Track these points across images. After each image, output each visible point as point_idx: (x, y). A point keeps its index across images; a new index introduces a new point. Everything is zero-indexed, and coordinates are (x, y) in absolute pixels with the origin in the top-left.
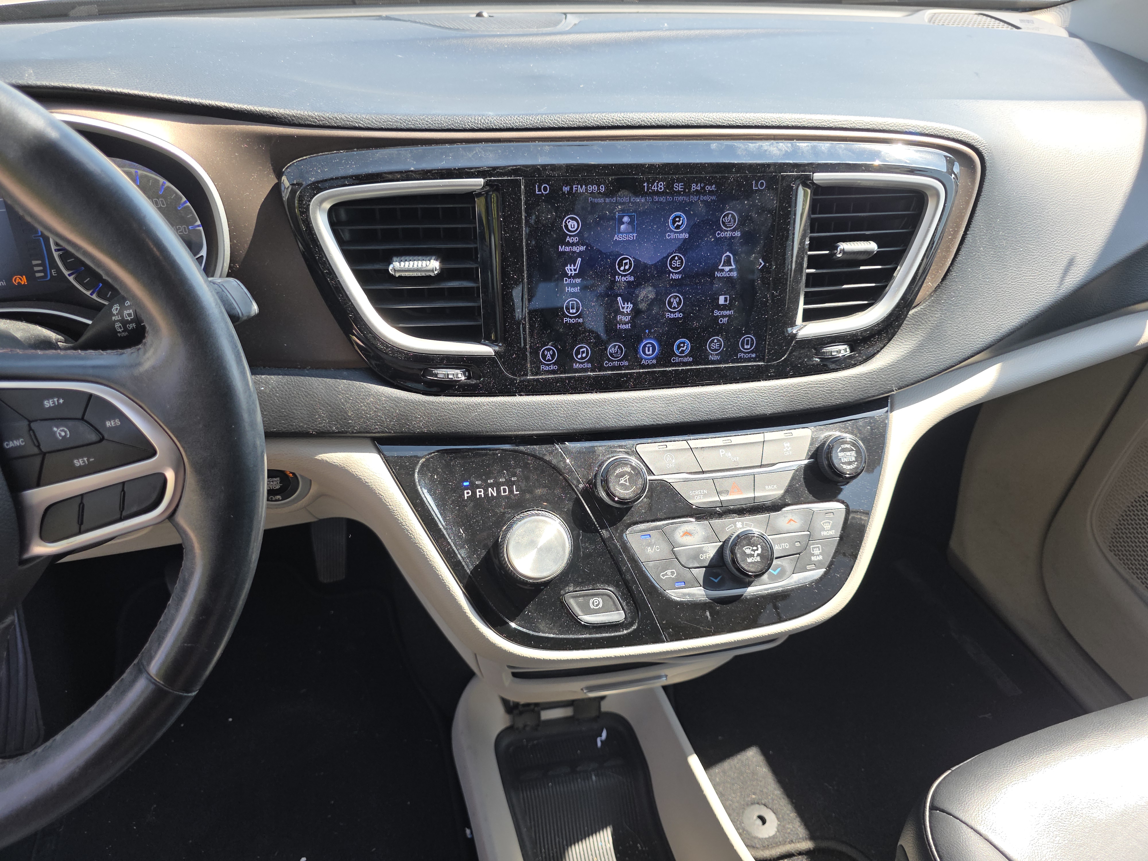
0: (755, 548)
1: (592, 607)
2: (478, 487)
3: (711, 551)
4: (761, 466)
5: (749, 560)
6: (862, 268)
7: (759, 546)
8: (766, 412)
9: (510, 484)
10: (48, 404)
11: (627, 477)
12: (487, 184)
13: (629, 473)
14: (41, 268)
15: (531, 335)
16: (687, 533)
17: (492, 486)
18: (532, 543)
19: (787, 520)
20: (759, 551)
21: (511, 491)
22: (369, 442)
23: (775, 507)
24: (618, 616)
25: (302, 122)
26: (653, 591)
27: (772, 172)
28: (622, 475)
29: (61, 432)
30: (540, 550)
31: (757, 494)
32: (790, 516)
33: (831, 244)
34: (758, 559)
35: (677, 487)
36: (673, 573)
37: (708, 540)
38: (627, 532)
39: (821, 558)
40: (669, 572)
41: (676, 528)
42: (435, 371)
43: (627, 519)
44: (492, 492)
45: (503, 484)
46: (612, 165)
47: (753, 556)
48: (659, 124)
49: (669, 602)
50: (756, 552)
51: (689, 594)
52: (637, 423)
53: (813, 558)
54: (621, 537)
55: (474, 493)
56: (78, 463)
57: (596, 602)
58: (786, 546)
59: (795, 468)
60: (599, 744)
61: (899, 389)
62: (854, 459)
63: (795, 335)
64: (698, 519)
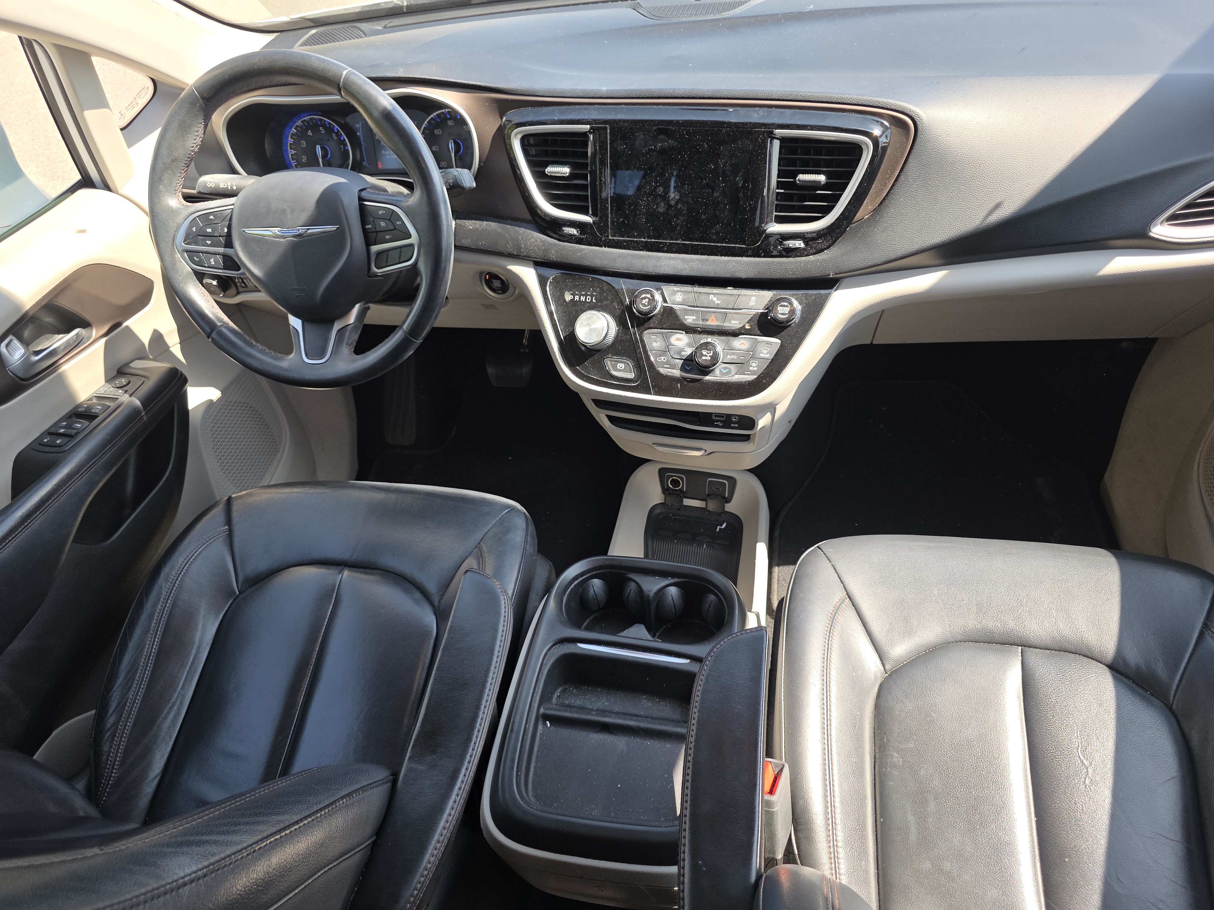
0: (709, 352)
1: (618, 368)
2: (577, 295)
3: (688, 351)
4: (733, 309)
5: (704, 358)
6: (818, 192)
7: (712, 352)
8: (742, 277)
9: (592, 296)
10: (380, 212)
11: (647, 300)
12: (591, 128)
13: (649, 298)
15: (611, 214)
16: (678, 339)
17: (583, 295)
18: (589, 325)
19: (740, 342)
20: (711, 354)
21: (592, 300)
22: (532, 263)
23: (735, 334)
24: (631, 375)
26: (651, 366)
27: (748, 128)
28: (645, 298)
29: (383, 224)
30: (591, 329)
31: (724, 325)
32: (742, 341)
33: (794, 175)
34: (709, 358)
35: (679, 313)
36: (664, 359)
37: (689, 345)
38: (645, 332)
39: (756, 369)
40: (662, 358)
41: (672, 336)
42: (564, 228)
43: (646, 325)
44: (583, 299)
45: (589, 295)
46: (656, 120)
47: (707, 356)
48: (693, 96)
49: (658, 373)
50: (709, 354)
51: (671, 372)
52: (665, 273)
53: (751, 368)
54: (641, 335)
55: (574, 298)
56: (387, 237)
57: (621, 366)
58: (735, 357)
59: (754, 313)
62: (787, 312)
63: (765, 230)
64: (686, 333)
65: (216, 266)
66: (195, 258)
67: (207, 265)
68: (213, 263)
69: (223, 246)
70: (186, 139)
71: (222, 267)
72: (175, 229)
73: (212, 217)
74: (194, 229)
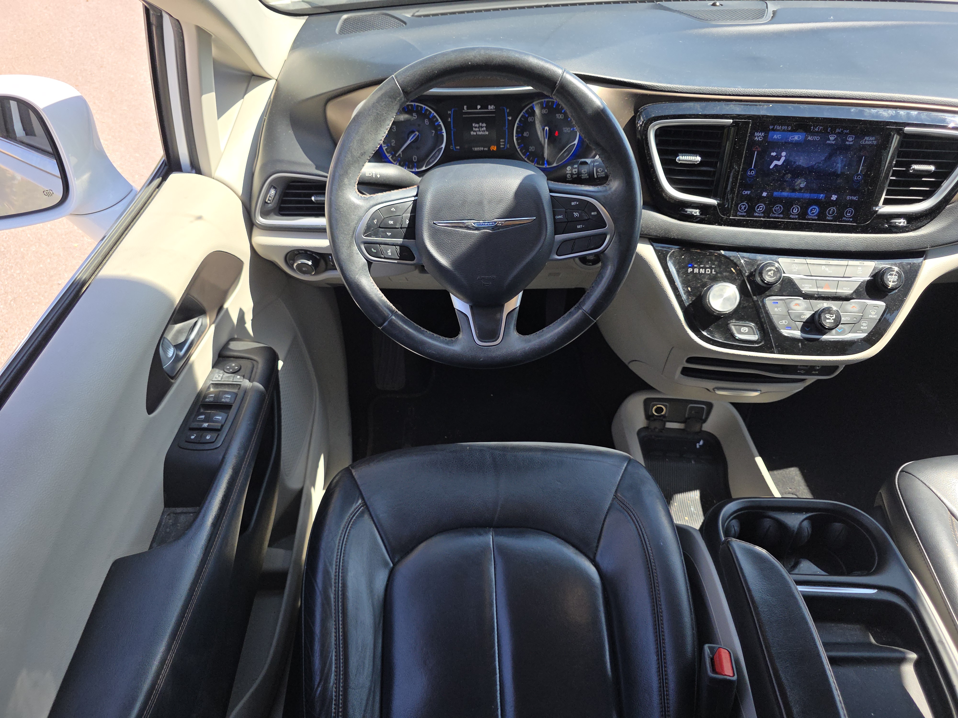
0: (832, 316)
1: (742, 331)
2: (696, 267)
3: (807, 315)
4: (843, 277)
5: (827, 321)
6: (923, 179)
7: (834, 315)
8: (852, 250)
9: (711, 268)
10: (573, 204)
11: (772, 272)
12: (733, 122)
13: (774, 271)
14: (503, 143)
15: (737, 197)
16: (797, 304)
17: (702, 268)
18: (721, 296)
19: (852, 306)
20: (834, 318)
21: (711, 272)
22: (647, 240)
23: (847, 299)
24: (755, 337)
25: (653, 89)
26: (774, 329)
27: (881, 126)
28: (770, 270)
29: (576, 214)
30: (724, 299)
31: (838, 291)
32: (853, 305)
33: (908, 165)
34: (833, 321)
35: (797, 282)
36: (786, 322)
37: (807, 309)
38: (766, 299)
39: (866, 328)
40: (784, 321)
41: (792, 301)
42: (687, 210)
43: (767, 293)
44: (702, 271)
45: (708, 268)
46: (797, 117)
47: (830, 319)
48: (825, 96)
49: (781, 335)
50: (832, 318)
51: (792, 334)
52: (782, 247)
53: (862, 327)
54: (763, 302)
55: (693, 270)
56: (579, 227)
57: (745, 329)
58: (848, 318)
59: (862, 281)
60: (698, 446)
61: (931, 247)
62: (896, 280)
63: (877, 211)
64: (804, 299)
65: (393, 257)
66: (373, 249)
67: (383, 256)
68: (390, 254)
69: (403, 237)
70: (379, 132)
71: (398, 258)
72: (356, 221)
73: (393, 209)
74: (375, 221)
